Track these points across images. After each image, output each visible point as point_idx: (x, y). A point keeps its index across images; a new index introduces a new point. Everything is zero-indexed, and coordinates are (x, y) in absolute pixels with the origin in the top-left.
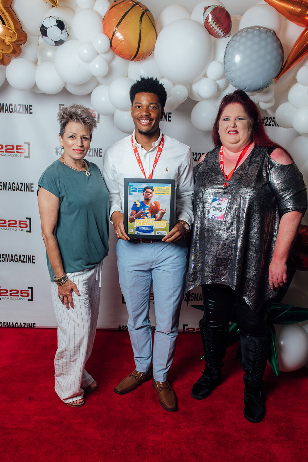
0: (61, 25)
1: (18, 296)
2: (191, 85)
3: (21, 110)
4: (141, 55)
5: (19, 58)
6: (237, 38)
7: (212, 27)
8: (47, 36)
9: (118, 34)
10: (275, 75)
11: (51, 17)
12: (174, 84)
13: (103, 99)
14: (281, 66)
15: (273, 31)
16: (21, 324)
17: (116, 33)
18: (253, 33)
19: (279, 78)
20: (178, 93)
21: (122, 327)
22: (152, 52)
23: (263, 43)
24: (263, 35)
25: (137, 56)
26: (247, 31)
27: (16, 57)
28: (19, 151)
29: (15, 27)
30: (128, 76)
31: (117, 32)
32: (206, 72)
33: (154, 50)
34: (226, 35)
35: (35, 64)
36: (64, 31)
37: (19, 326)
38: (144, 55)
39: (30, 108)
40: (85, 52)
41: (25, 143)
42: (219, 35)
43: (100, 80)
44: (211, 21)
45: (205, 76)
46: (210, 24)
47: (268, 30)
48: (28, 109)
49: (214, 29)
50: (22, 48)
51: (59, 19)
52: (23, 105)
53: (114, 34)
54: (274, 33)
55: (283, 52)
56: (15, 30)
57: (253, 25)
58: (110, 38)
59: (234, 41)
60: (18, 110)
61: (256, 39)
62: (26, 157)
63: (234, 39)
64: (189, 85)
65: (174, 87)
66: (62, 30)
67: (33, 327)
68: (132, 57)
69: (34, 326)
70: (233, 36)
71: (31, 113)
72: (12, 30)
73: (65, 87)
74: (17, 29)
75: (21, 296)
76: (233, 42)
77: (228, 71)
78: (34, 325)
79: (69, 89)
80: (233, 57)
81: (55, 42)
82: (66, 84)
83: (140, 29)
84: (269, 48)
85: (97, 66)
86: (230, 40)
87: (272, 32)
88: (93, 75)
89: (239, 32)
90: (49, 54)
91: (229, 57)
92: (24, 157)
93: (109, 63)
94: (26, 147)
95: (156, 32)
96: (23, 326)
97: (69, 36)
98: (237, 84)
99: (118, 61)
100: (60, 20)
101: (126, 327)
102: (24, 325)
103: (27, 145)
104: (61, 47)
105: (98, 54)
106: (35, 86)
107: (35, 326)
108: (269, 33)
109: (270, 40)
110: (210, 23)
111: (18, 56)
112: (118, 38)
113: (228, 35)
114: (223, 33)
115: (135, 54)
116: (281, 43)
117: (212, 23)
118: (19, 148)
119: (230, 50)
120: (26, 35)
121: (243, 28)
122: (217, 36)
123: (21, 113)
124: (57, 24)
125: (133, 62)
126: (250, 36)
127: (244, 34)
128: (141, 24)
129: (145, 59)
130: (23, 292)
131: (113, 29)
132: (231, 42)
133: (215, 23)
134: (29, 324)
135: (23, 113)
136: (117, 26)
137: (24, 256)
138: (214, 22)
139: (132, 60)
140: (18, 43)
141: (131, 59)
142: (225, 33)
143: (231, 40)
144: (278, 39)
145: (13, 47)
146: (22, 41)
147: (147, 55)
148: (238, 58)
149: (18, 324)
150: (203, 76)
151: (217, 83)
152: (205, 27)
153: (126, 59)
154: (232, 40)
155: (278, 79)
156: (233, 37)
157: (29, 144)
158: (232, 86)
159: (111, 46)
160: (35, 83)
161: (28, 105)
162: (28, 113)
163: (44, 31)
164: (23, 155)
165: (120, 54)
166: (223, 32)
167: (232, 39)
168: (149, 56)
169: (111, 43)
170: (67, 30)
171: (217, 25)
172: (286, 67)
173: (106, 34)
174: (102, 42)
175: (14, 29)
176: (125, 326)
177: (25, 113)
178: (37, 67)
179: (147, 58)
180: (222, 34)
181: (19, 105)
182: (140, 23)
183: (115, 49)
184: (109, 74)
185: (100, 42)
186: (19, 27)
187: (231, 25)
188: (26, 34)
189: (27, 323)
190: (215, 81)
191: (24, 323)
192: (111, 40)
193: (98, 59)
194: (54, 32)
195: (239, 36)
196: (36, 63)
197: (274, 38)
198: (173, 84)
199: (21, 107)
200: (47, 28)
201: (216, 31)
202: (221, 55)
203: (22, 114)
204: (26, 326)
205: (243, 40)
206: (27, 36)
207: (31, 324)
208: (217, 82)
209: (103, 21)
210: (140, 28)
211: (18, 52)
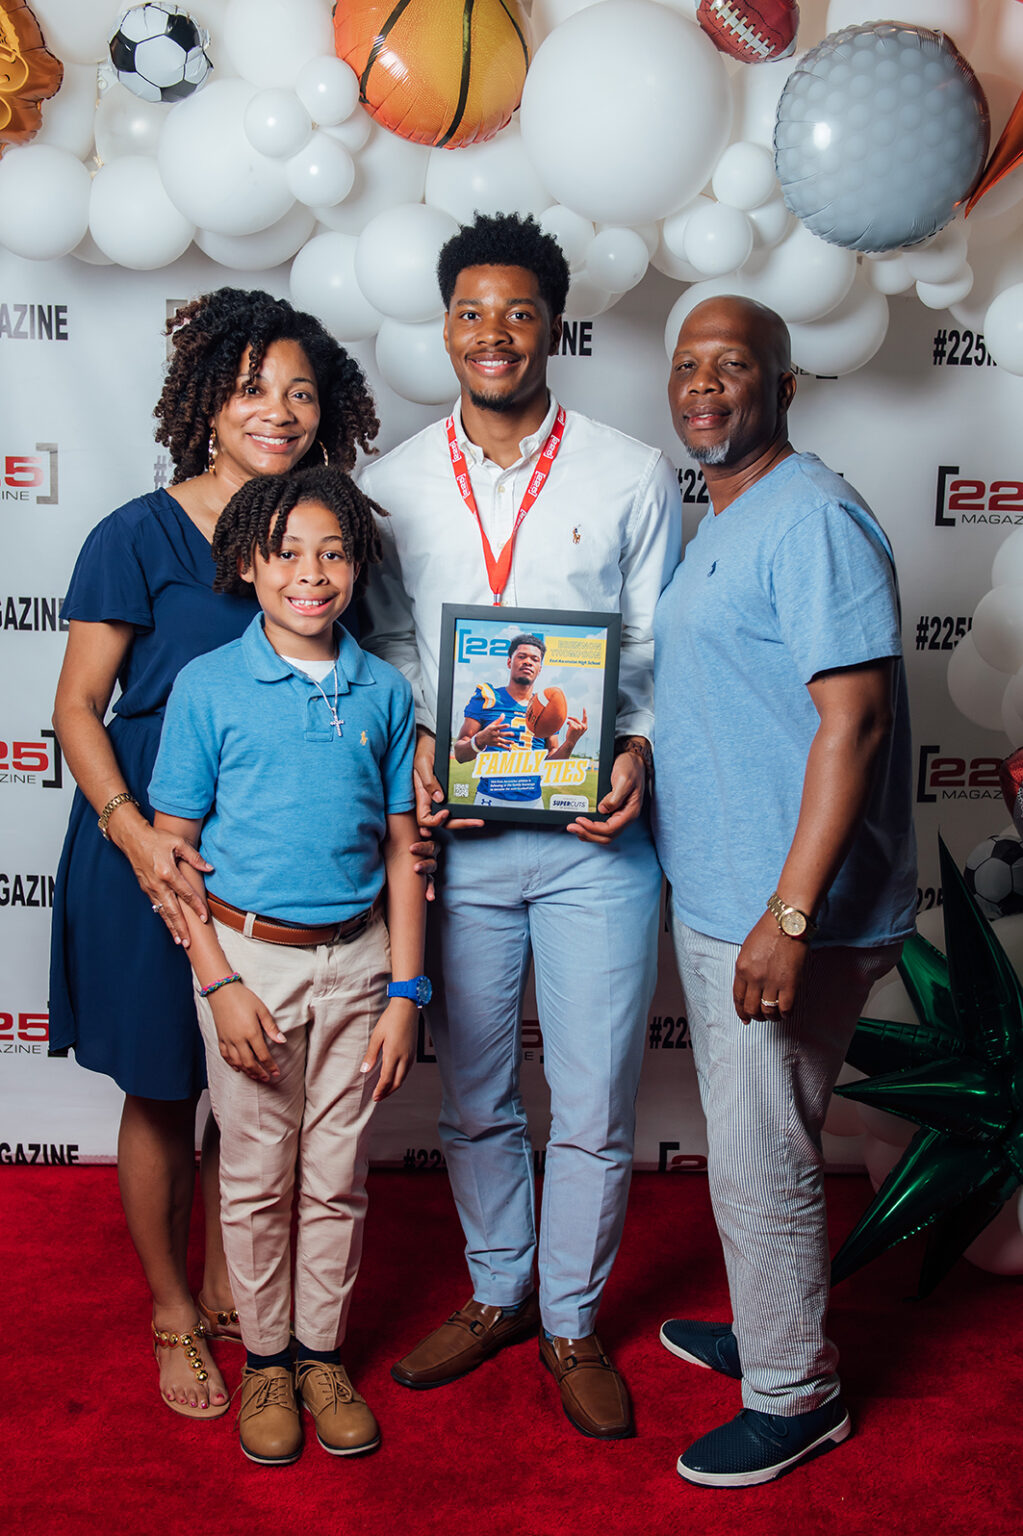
0: (183, 32)
1: (11, 1037)
2: (660, 225)
3: (26, 327)
4: (472, 128)
5: (33, 144)
6: (819, 67)
7: (725, 24)
8: (132, 69)
9: (389, 59)
10: (959, 190)
11: (148, 5)
12: (596, 226)
13: (336, 282)
14: (981, 158)
15: (946, 37)
16: (20, 1147)
17: (382, 55)
18: (871, 47)
19: (979, 197)
20: (611, 256)
21: (419, 1157)
22: (514, 114)
23: (910, 83)
24: (910, 56)
25: (458, 130)
26: (850, 42)
27: (20, 144)
28: (17, 476)
29: (21, 44)
30: (427, 201)
31: (383, 49)
32: (711, 181)
33: (519, 106)
34: (777, 51)
35: (84, 162)
36: (194, 51)
37: (14, 1160)
38: (481, 126)
39: (57, 316)
40: (271, 122)
41: (40, 447)
42: (754, 52)
43: (323, 216)
44: (722, 8)
45: (708, 194)
46: (718, 16)
47: (927, 35)
48: (52, 322)
49: (732, 33)
50: (42, 112)
51: (178, 13)
52: (32, 307)
53: (372, 59)
54: (950, 46)
55: (985, 109)
56: (23, 52)
57: (875, 20)
58: (361, 70)
59: (807, 76)
60: (13, 327)
61: (886, 68)
62: (41, 500)
63: (805, 70)
64: (651, 225)
65: (596, 235)
66: (187, 50)
67: (66, 1160)
68: (441, 135)
69: (71, 1158)
70: (802, 56)
71: (63, 336)
72: (9, 54)
73: (197, 242)
74: (27, 50)
75: (23, 1036)
76: (803, 79)
77: (791, 179)
78: (73, 1153)
79: (210, 247)
80: (807, 132)
81: (163, 90)
82: (199, 231)
83: (467, 40)
84: (934, 99)
85: (314, 170)
86: (794, 70)
87: (941, 41)
88: (298, 202)
89: (823, 44)
90: (139, 126)
91: (793, 131)
92: (35, 499)
93: (356, 156)
94: (42, 461)
95: (525, 48)
96: (29, 1159)
97: (212, 66)
98: (825, 226)
99: (390, 149)
100: (179, 16)
101: (432, 1157)
102: (33, 1152)
103: (46, 456)
104: (181, 105)
105: (315, 127)
106: (87, 242)
107: (76, 1157)
108: (928, 47)
109: (933, 70)
110: (718, 12)
111: (28, 140)
112: (388, 71)
113: (785, 52)
114: (768, 46)
115: (449, 126)
116: (974, 79)
117: (725, 13)
118: (16, 465)
119: (796, 107)
120: (59, 67)
121: (837, 31)
122: (747, 57)
123: (24, 336)
124: (169, 30)
125: (443, 151)
126: (862, 57)
127: (841, 52)
128: (469, 21)
129: (485, 139)
130: (29, 1021)
131: (370, 40)
132: (799, 79)
133: (737, 12)
134: (53, 1147)
135: (33, 337)
136: (385, 31)
137: (32, 878)
138: (732, 10)
139: (440, 144)
140: (29, 96)
141: (435, 143)
142: (773, 47)
143: (796, 73)
144: (963, 67)
145: (14, 112)
146: (44, 86)
147: (493, 127)
148: (823, 135)
149: (8, 1150)
150: (701, 194)
151: (752, 222)
152: (702, 27)
153: (418, 140)
154: (800, 72)
155: (974, 204)
156: (804, 60)
157: (54, 452)
158: (809, 230)
159: (363, 100)
160: (88, 230)
161: (50, 307)
162: (50, 338)
163: (123, 54)
164: (33, 493)
165: (397, 125)
166: (766, 42)
167: (800, 69)
168: (500, 129)
169: (362, 90)
170: (205, 47)
171: (745, 20)
172: (999, 161)
173: (344, 59)
174: (333, 86)
175: (17, 49)
176: (429, 1153)
177: (41, 337)
178: (94, 173)
179: (493, 136)
180: (762, 49)
181: (17, 307)
182: (466, 18)
183: (377, 109)
184: (359, 192)
185: (322, 88)
186: (36, 42)
187: (797, 19)
188: (59, 63)
189: (45, 1146)
190: (744, 212)
191: (31, 1147)
192: (363, 81)
193: (318, 145)
194: (161, 58)
195: (824, 58)
196: (89, 158)
197: (950, 62)
198: (594, 224)
199: (24, 314)
200: (134, 45)
201: (740, 40)
202: (762, 121)
203: (29, 340)
204: (40, 1159)
205: (838, 73)
206: (62, 69)
207: (62, 1147)
208: (753, 216)
209: (334, 15)
210: (466, 36)
211: (29, 125)
